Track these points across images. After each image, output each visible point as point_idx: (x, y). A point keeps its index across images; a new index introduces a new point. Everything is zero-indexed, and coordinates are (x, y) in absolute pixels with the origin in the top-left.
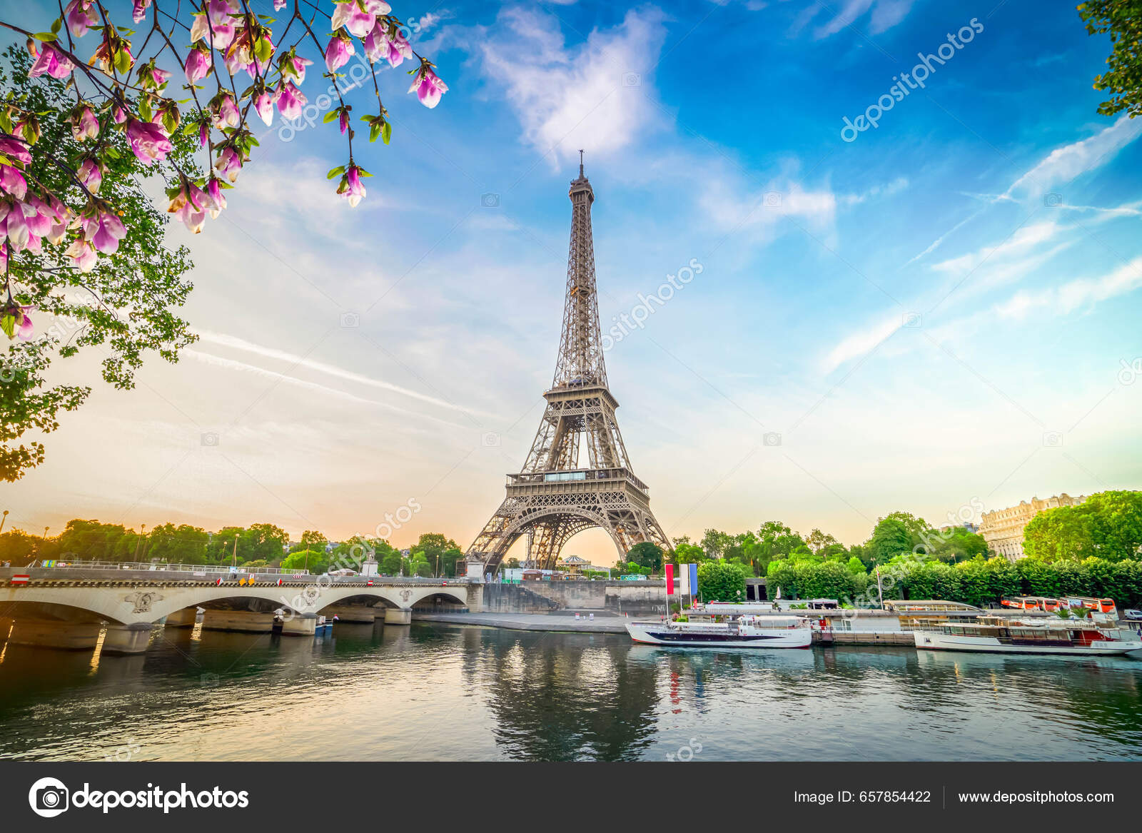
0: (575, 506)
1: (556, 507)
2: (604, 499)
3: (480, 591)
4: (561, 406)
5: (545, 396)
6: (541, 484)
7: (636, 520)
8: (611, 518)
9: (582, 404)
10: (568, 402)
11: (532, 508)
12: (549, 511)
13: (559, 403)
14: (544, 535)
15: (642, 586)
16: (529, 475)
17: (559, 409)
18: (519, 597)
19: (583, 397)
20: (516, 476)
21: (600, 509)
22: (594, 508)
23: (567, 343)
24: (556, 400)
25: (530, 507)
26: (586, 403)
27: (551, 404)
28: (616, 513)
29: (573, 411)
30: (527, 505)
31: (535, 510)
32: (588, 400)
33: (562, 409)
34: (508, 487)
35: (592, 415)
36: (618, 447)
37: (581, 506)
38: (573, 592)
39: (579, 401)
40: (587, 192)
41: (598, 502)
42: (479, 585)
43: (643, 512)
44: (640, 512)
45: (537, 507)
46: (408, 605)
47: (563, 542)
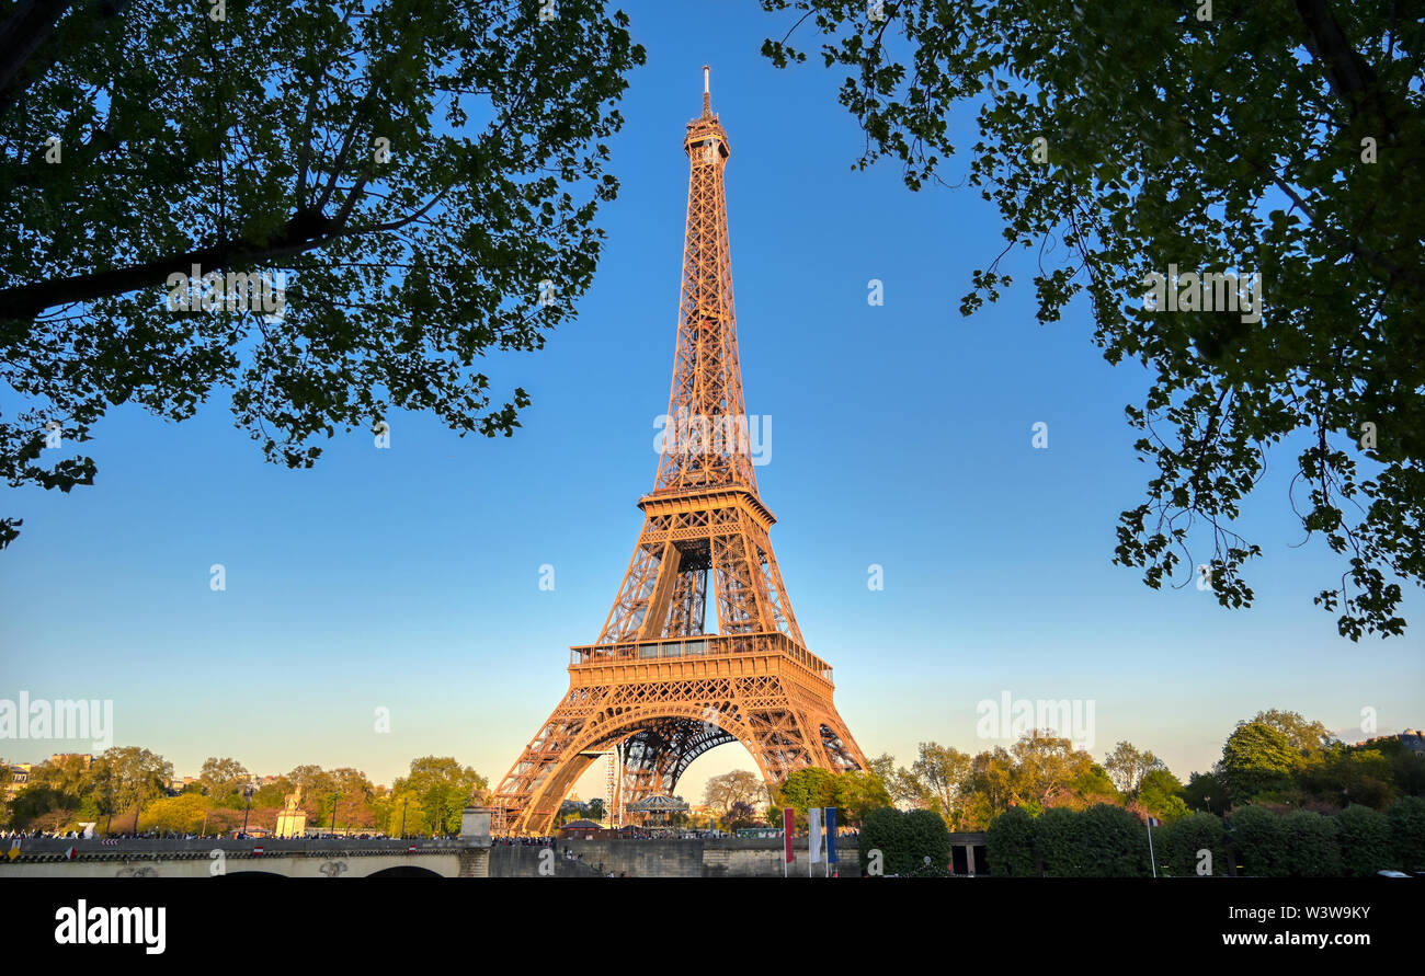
0: (693, 702)
1: (658, 704)
2: (742, 688)
4: (670, 523)
5: (642, 505)
6: (632, 663)
7: (799, 726)
8: (755, 724)
9: (706, 519)
10: (682, 515)
11: (614, 708)
12: (646, 712)
13: (667, 517)
14: (645, 757)
15: (767, 848)
16: (611, 647)
17: (666, 528)
19: (708, 506)
20: (587, 651)
21: (736, 708)
22: (726, 706)
24: (660, 512)
25: (611, 705)
26: (713, 517)
27: (653, 519)
28: (764, 715)
29: (692, 533)
30: (607, 703)
31: (620, 711)
32: (717, 511)
33: (671, 529)
34: (573, 669)
35: (723, 538)
36: (773, 595)
37: (702, 702)
39: (701, 513)
41: (732, 696)
43: (816, 712)
44: (810, 712)
45: (624, 706)
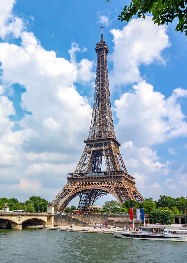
0: (99, 186)
1: (90, 186)
2: (112, 183)
3: (53, 218)
4: (92, 146)
5: (85, 142)
6: (83, 177)
7: (128, 191)
8: (116, 191)
9: (102, 145)
10: (96, 144)
11: (79, 187)
12: (87, 188)
13: (92, 144)
14: (86, 197)
16: (78, 174)
17: (91, 147)
18: (69, 220)
19: (103, 142)
20: (71, 174)
21: (111, 187)
22: (108, 187)
23: (95, 119)
24: (90, 144)
25: (78, 186)
26: (104, 144)
27: (88, 145)
28: (118, 188)
29: (98, 148)
30: (77, 186)
31: (80, 187)
32: (105, 143)
33: (93, 147)
34: (68, 179)
35: (107, 149)
36: (120, 162)
37: (102, 186)
38: (94, 218)
39: (101, 143)
40: (105, 48)
41: (110, 184)
42: (52, 216)
43: (131, 188)
44: (130, 188)
45: (82, 186)
46: (20, 222)
47: (95, 200)
